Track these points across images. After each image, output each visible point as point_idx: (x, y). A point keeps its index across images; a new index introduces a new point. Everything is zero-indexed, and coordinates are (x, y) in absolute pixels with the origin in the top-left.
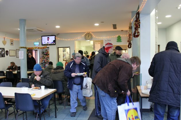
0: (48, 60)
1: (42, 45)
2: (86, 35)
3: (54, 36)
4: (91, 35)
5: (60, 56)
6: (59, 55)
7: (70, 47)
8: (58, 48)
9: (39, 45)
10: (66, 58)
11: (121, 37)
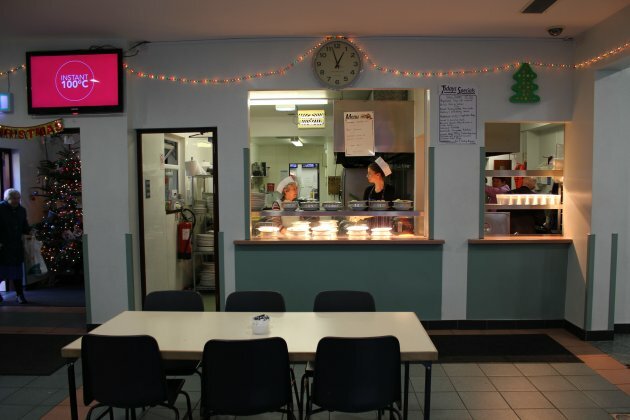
0: (73, 208)
1: (33, 111)
2: (320, 54)
3: (114, 58)
4: (355, 53)
5: (148, 186)
6: (145, 178)
7: (214, 130)
8: (139, 132)
9: (10, 111)
10: (179, 197)
11: (535, 76)
